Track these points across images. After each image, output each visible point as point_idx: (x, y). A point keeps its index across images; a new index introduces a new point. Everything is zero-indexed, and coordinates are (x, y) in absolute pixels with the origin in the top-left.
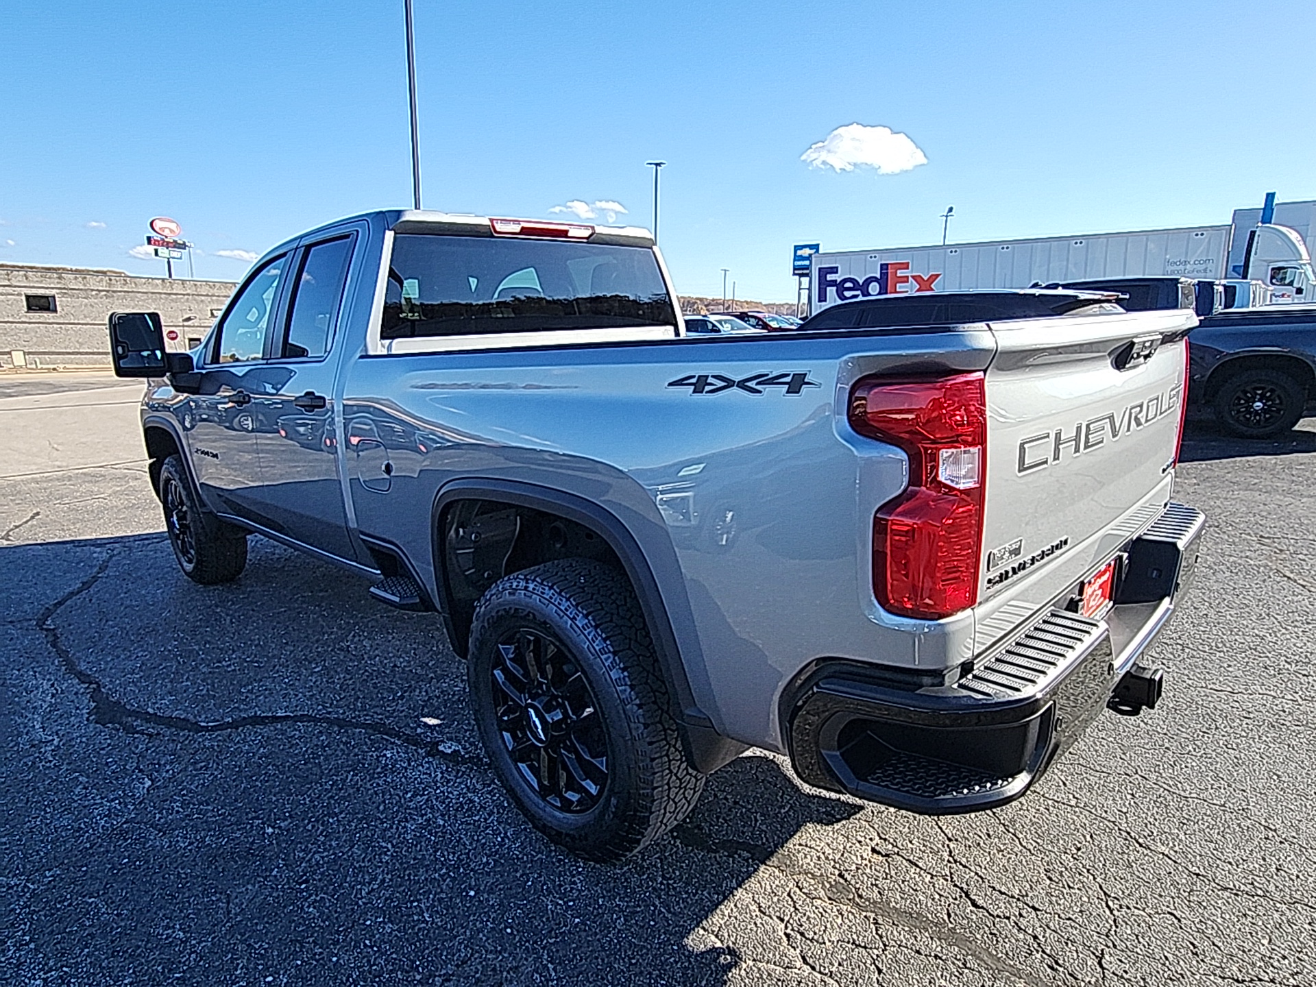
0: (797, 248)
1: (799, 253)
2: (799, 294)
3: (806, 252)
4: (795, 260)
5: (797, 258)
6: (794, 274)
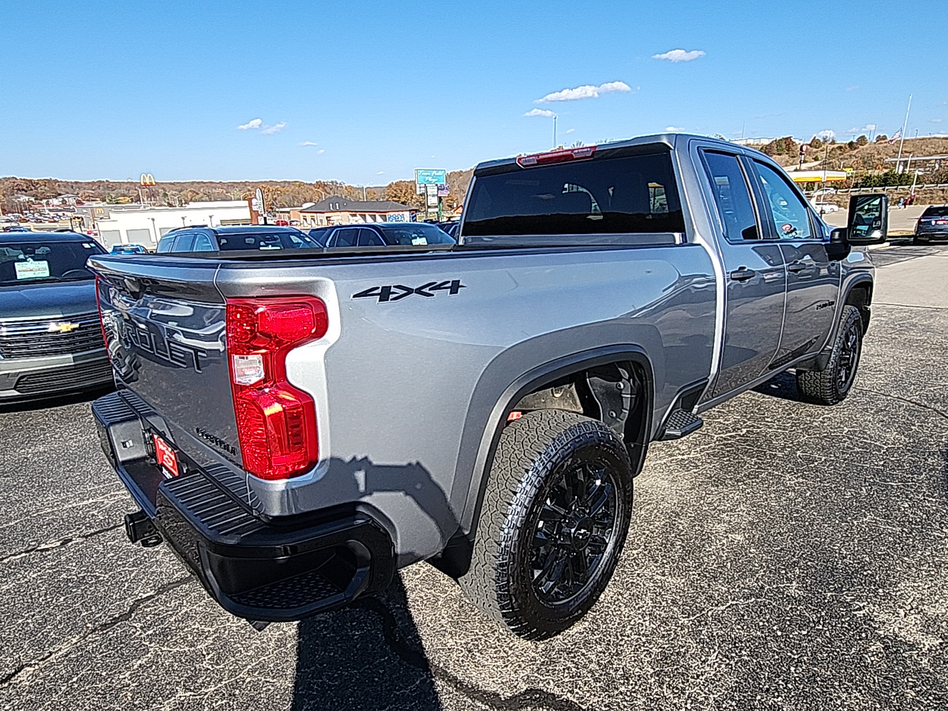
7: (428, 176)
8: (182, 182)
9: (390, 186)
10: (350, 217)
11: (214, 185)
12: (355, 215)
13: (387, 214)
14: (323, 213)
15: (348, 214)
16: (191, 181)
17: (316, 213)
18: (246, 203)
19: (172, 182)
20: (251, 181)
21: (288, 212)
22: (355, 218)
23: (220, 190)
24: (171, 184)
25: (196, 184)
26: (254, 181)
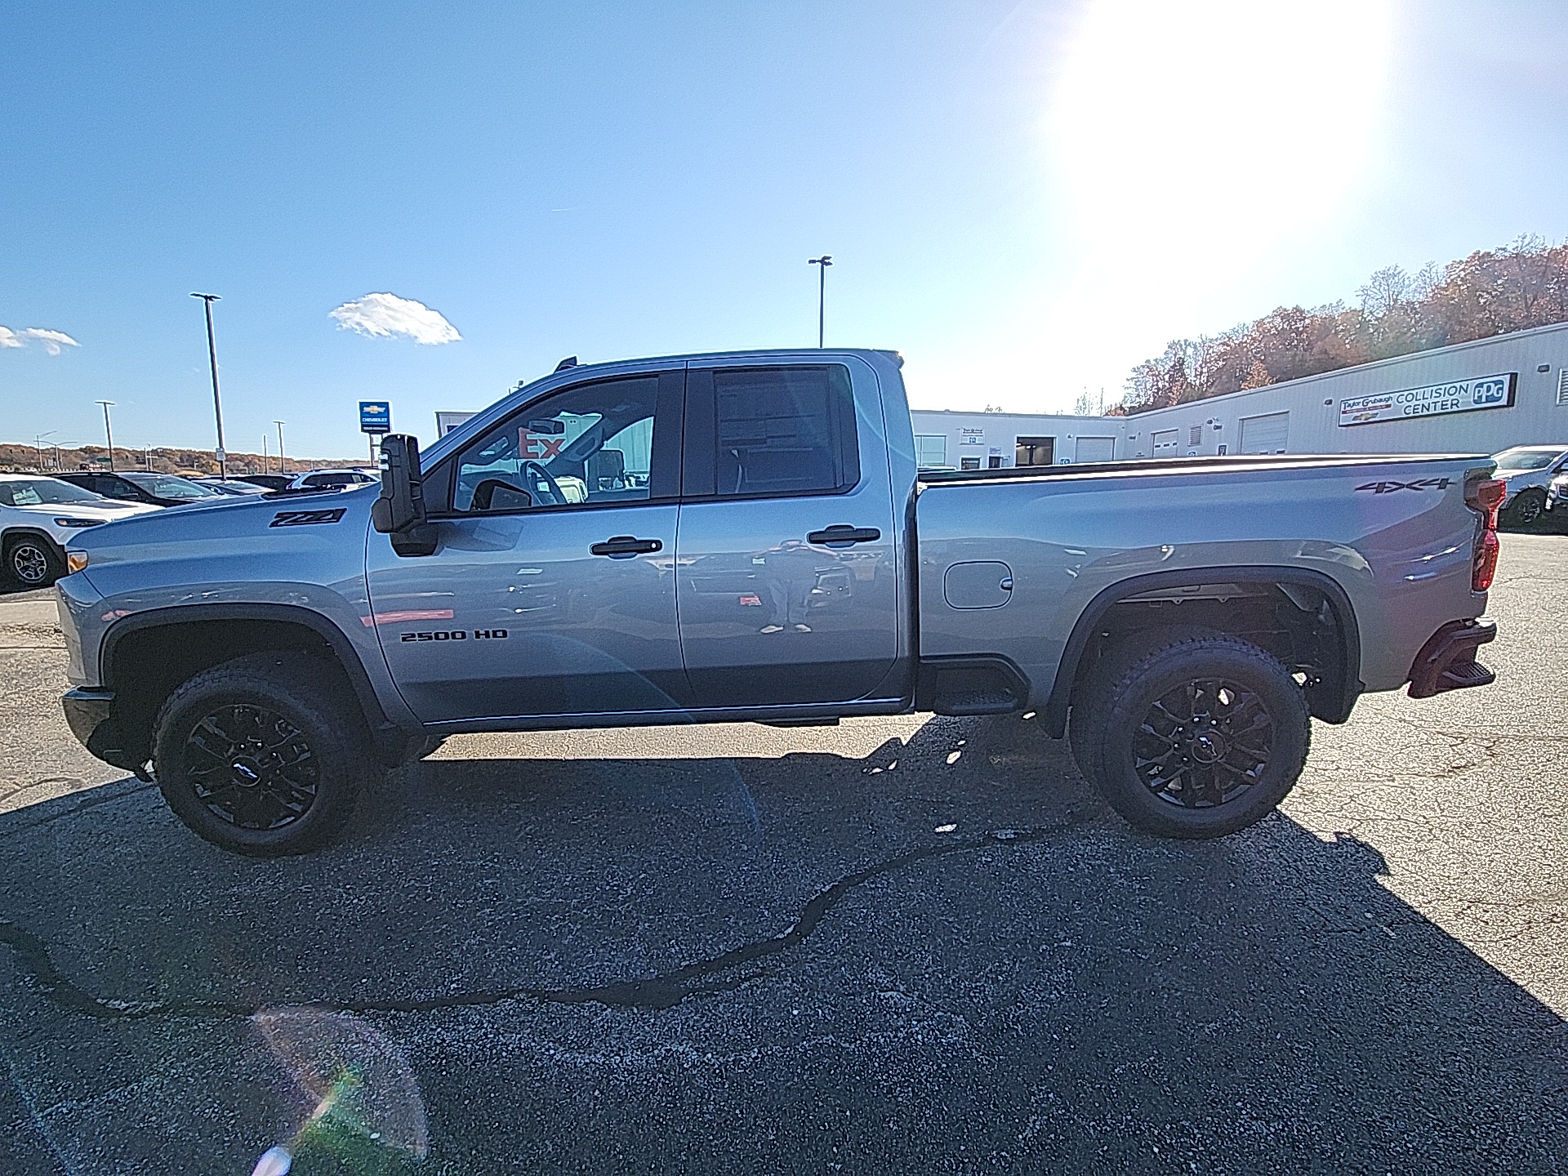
0: (363, 405)
1: (366, 409)
2: (372, 451)
3: (375, 409)
4: (361, 418)
5: (363, 415)
6: (363, 430)
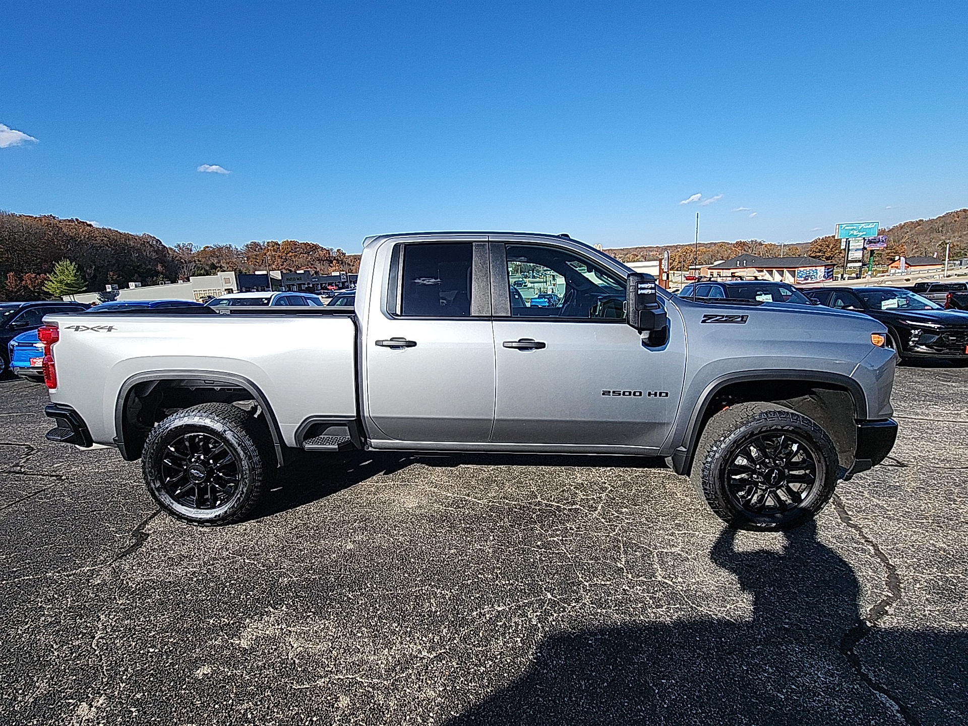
7: (852, 230)
8: (629, 248)
9: (816, 241)
10: (756, 272)
11: (651, 249)
12: (762, 271)
13: (796, 269)
14: (729, 269)
15: (754, 269)
16: (635, 247)
17: (723, 269)
18: (657, 263)
19: (622, 248)
20: (681, 244)
21: (699, 269)
22: (761, 274)
23: (655, 253)
24: (621, 250)
25: (638, 249)
26: (685, 244)
